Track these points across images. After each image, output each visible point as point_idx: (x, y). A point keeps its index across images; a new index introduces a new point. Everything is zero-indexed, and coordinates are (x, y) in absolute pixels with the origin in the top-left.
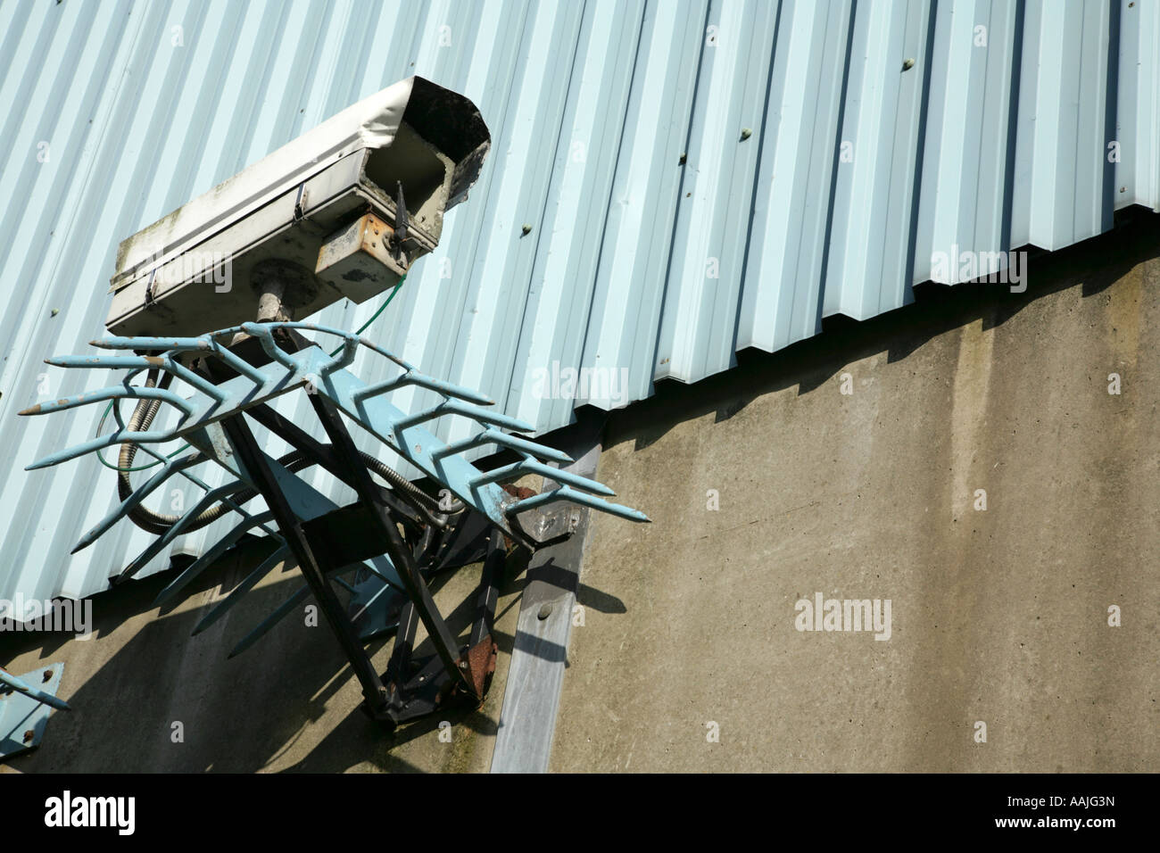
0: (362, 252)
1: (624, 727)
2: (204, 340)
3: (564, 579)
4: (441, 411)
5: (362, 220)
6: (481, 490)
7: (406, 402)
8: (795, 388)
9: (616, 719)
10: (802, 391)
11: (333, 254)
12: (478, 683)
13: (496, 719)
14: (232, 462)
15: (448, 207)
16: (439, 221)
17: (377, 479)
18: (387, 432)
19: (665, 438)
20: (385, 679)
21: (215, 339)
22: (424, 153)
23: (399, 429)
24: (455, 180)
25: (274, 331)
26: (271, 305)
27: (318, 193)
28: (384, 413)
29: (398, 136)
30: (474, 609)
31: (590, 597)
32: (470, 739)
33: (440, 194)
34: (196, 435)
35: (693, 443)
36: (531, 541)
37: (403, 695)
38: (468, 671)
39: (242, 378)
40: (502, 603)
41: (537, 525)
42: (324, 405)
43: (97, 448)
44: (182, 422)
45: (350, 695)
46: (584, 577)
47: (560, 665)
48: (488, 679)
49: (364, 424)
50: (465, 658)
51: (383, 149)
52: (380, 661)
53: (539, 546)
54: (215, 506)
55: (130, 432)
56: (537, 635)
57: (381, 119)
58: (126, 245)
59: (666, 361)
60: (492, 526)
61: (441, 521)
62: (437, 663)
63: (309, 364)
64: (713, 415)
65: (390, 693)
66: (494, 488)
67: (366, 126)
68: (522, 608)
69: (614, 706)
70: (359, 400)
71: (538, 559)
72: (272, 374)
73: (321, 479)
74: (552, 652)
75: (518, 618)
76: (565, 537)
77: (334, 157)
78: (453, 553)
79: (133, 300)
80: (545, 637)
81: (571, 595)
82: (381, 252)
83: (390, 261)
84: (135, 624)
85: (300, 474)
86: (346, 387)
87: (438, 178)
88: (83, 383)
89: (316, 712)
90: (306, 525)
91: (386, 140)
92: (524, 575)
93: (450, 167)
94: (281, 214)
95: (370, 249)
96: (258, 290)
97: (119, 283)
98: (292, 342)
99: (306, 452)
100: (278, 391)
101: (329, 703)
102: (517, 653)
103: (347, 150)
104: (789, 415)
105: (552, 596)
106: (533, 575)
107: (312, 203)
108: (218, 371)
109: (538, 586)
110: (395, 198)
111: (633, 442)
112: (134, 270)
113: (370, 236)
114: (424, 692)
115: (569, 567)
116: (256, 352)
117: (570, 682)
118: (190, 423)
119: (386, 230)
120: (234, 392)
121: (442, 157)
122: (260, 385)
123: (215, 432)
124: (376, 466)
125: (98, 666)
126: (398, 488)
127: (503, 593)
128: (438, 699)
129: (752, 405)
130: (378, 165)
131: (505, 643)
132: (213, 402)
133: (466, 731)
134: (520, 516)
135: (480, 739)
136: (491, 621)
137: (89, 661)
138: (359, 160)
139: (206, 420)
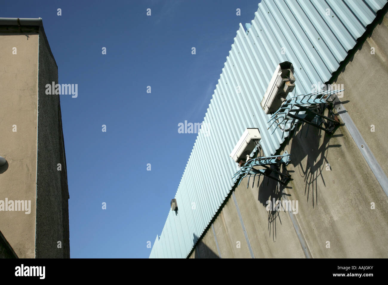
0: (289, 87)
1: (361, 114)
2: (280, 109)
3: (339, 103)
4: (311, 96)
5: (286, 83)
6: (321, 101)
7: (307, 98)
8: (350, 62)
9: (359, 114)
10: (351, 62)
11: (285, 89)
12: (338, 121)
13: (343, 123)
14: (291, 118)
15: (293, 74)
16: (294, 77)
17: (307, 108)
19: (338, 79)
20: (326, 128)
21: (281, 107)
22: (285, 70)
23: (307, 102)
24: (291, 71)
25: (287, 102)
26: (283, 99)
27: (279, 84)
28: (305, 101)
29: (282, 71)
30: (330, 113)
31: (344, 103)
32: (342, 128)
33: (291, 73)
34: (286, 118)
35: (342, 77)
36: (331, 102)
37: (329, 128)
38: (336, 121)
39: (286, 109)
40: (333, 111)
41: (330, 99)
42: (298, 105)
43: (276, 128)
44: (283, 118)
45: (323, 133)
46: (341, 101)
47: (347, 112)
48: (339, 120)
49: (304, 104)
50: (334, 119)
51: (282, 74)
52: (323, 126)
53: (332, 101)
54: (293, 124)
55: (278, 124)
56: (340, 111)
57: (279, 71)
58: (261, 104)
59: (331, 71)
60: (325, 104)
61: (318, 107)
62: (331, 122)
63: (293, 102)
64: (342, 72)
65: (328, 129)
66: (323, 99)
67: (278, 73)
68: (336, 109)
69: (357, 112)
70: (301, 102)
71: (334, 103)
72: (289, 106)
73: (300, 113)
74: (344, 112)
75: (337, 111)
76: (335, 98)
77: (277, 79)
78: (322, 109)
79: (267, 110)
80: (342, 111)
81: (341, 104)
82: (291, 85)
83: (292, 85)
84: (291, 141)
85: (298, 114)
86: (299, 102)
87: (289, 72)
88: (270, 123)
89: (320, 136)
90: (304, 119)
91: (281, 73)
92: (333, 106)
93: (290, 70)
94: (276, 89)
95: (289, 85)
96: (280, 99)
97: (264, 109)
98: (289, 102)
99: (297, 111)
100: (292, 108)
101: (321, 134)
102: (340, 115)
103: (278, 77)
104: (352, 66)
105: (339, 106)
106: (334, 105)
107: (279, 85)
108: (283, 111)
109: (336, 106)
110: (287, 78)
111: (334, 82)
112: (264, 106)
113: (288, 84)
114: (332, 126)
115: (338, 101)
116: (286, 106)
117: (349, 114)
118: (284, 118)
119: (289, 82)
120: (287, 111)
121: (288, 69)
122: (289, 108)
123: (288, 117)
124: (306, 107)
125: (290, 148)
126: (310, 107)
127: (332, 110)
128: (334, 126)
129: (346, 68)
130: (283, 76)
131: (338, 114)
132: (285, 114)
133: (341, 127)
134: (328, 100)
135: (343, 127)
136: (334, 113)
138: (280, 77)
139: (286, 116)
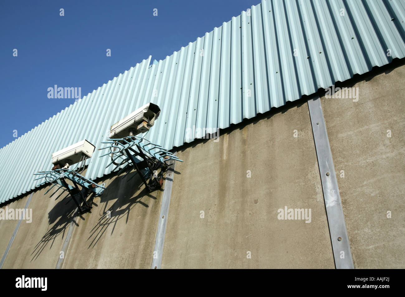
0: (143, 126)
1: (181, 189)
2: (122, 139)
3: (172, 170)
4: (155, 148)
5: (143, 122)
6: (160, 158)
7: (150, 147)
8: (203, 143)
9: (180, 188)
10: (204, 143)
11: (140, 127)
12: (161, 184)
13: (163, 189)
14: (126, 155)
15: (155, 120)
16: (154, 122)
17: (146, 157)
18: (147, 151)
19: (185, 151)
20: (148, 184)
21: (124, 139)
22: (151, 112)
23: (149, 150)
24: (156, 116)
25: (132, 137)
26: (131, 134)
27: (137, 119)
28: (147, 148)
29: (148, 111)
30: (160, 175)
31: (176, 172)
32: (160, 192)
33: (154, 118)
34: (121, 152)
35: (189, 151)
36: (168, 165)
37: (151, 186)
38: (160, 183)
39: (127, 144)
40: (164, 173)
41: (168, 163)
42: (139, 147)
43: (108, 154)
44: (120, 150)
45: (144, 187)
46: (175, 170)
47: (172, 182)
48: (162, 184)
49: (144, 150)
50: (159, 181)
51: (146, 112)
52: (148, 182)
53: (169, 166)
54: (125, 161)
55: (113, 152)
56: (169, 177)
57: (146, 108)
58: (112, 126)
59: (185, 140)
60: (162, 163)
61: (155, 162)
62: (155, 182)
63: (136, 142)
64: (192, 147)
65: (149, 186)
66: (162, 158)
67: (144, 109)
68: (167, 174)
69: (179, 187)
70: (143, 146)
71: (169, 167)
72: (131, 143)
73: (139, 158)
74: (171, 180)
75: (166, 175)
76: (172, 164)
77: (139, 114)
78: (157, 167)
79: (113, 134)
80: (170, 178)
81: (173, 172)
82: (146, 126)
83: (147, 127)
84: (115, 178)
85: (136, 157)
86: (142, 145)
87: (153, 116)
88: (107, 145)
89: (139, 189)
90: (137, 164)
91: (146, 111)
92: (167, 170)
93: (155, 115)
94: (132, 122)
95: (144, 126)
96: (129, 132)
97: (111, 131)
98: (134, 139)
99: (137, 154)
100: (132, 146)
101: (141, 188)
102: (166, 180)
103: (141, 113)
104: (202, 147)
105: (170, 172)
106: (168, 170)
107: (136, 120)
108: (124, 143)
109: (169, 171)
110: (148, 119)
111: (181, 151)
112: (113, 130)
113: (144, 124)
114: (154, 186)
115: (173, 168)
116: (129, 140)
117: (173, 184)
118: (121, 150)
119: (147, 123)
120: (126, 146)
121: (154, 113)
122: (130, 145)
123: (124, 151)
124: (146, 155)
125: (110, 183)
126: (149, 158)
127: (164, 172)
128: (156, 187)
129: (197, 146)
130: (145, 115)
131: (165, 179)
132: (124, 147)
133: (159, 191)
134: (166, 162)
135: (161, 192)
136: (162, 176)
137: (109, 183)
138: (143, 114)
139: (123, 150)
